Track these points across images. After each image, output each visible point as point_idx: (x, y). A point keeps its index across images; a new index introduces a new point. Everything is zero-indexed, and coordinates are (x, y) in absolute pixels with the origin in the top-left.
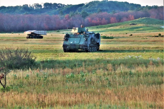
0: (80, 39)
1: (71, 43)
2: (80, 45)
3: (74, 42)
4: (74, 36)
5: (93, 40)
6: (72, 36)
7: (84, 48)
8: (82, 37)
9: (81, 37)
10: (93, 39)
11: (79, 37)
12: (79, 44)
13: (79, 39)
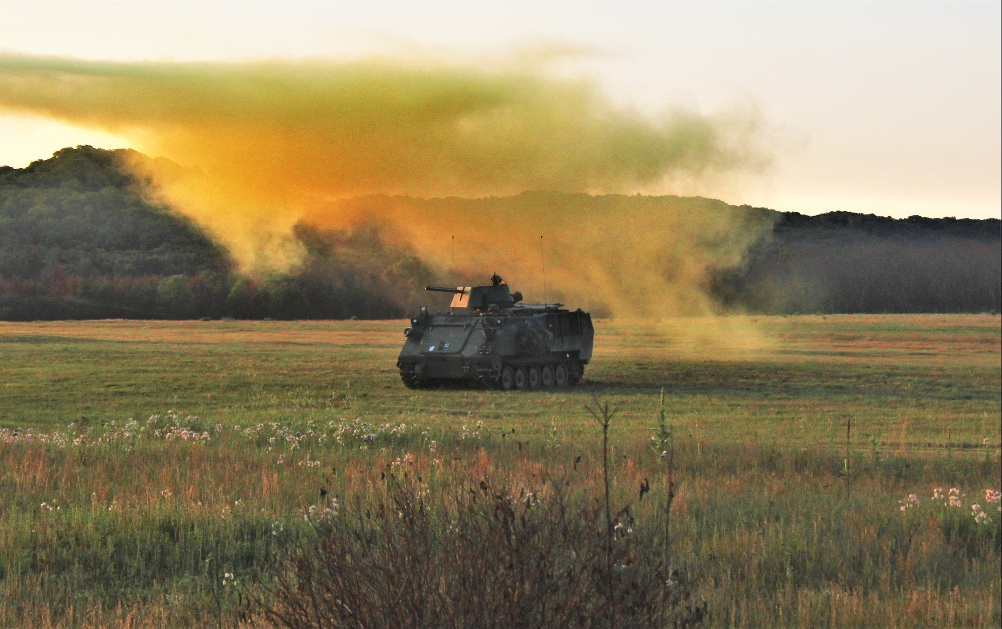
0: (470, 334)
1: (432, 349)
2: (463, 360)
3: (441, 348)
4: (448, 323)
5: (525, 338)
6: (440, 320)
7: (480, 373)
8: (477, 327)
9: (473, 327)
10: (524, 335)
11: (468, 326)
12: (458, 356)
13: (467, 332)
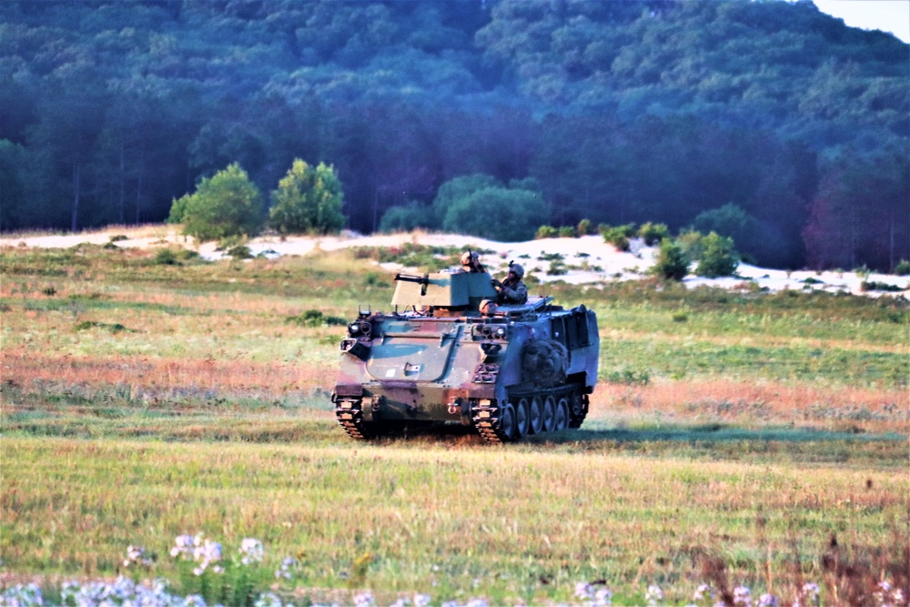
0: (452, 351)
1: (390, 374)
2: (446, 393)
3: (406, 373)
5: (535, 358)
9: (455, 340)
10: (533, 353)
11: (446, 338)
